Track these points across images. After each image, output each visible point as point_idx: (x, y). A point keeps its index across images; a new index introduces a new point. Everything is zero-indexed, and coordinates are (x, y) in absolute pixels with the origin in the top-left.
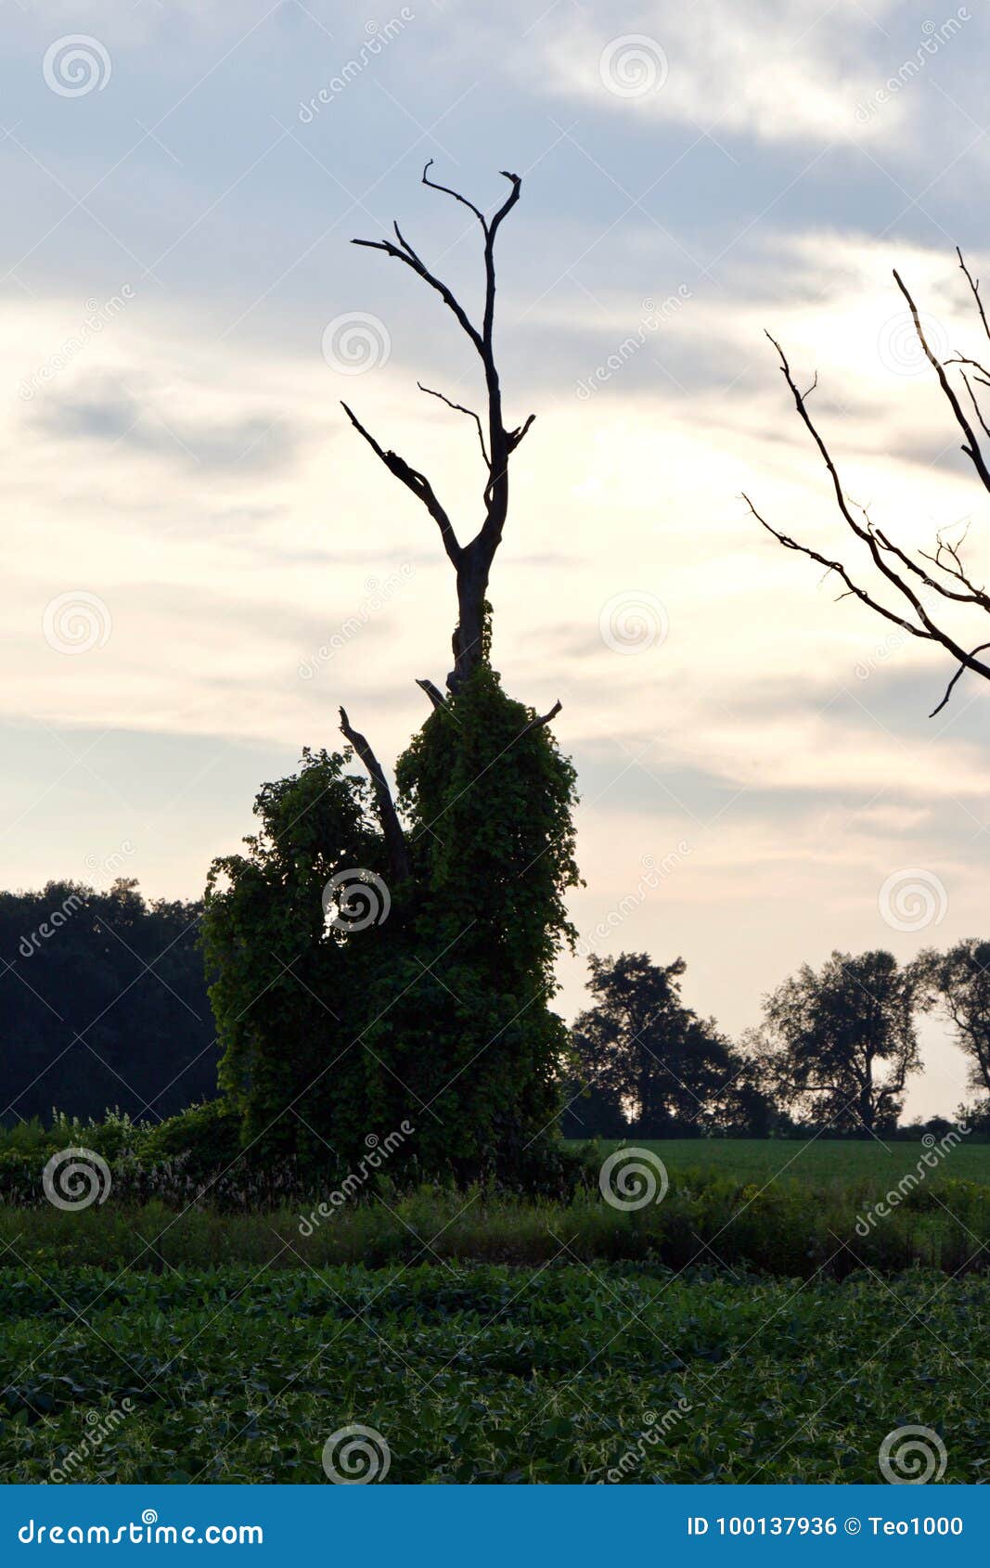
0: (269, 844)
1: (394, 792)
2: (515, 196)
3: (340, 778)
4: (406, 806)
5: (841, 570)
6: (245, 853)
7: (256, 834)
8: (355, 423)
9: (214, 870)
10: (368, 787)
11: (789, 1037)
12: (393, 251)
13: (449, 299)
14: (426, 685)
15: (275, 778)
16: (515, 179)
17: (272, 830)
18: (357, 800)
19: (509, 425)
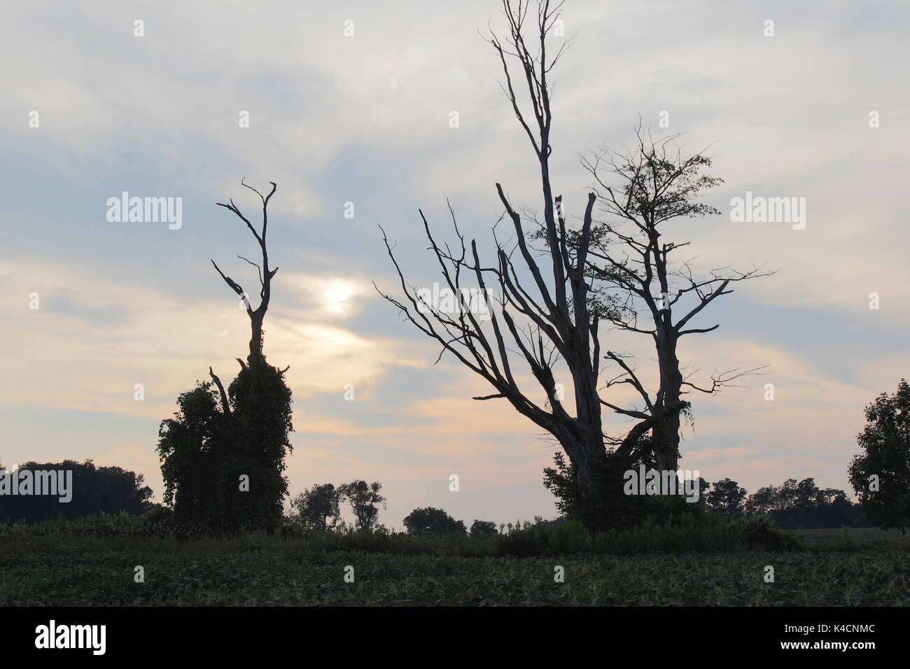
0: (182, 415)
1: (228, 397)
2: (274, 190)
3: (209, 391)
4: (232, 403)
5: (406, 310)
6: (174, 418)
7: (177, 411)
8: (216, 267)
9: (162, 424)
10: (219, 395)
11: (300, 510)
12: (230, 208)
13: (249, 225)
14: (240, 360)
15: (185, 392)
16: (275, 185)
17: (184, 410)
18: (215, 399)
19: (271, 270)
